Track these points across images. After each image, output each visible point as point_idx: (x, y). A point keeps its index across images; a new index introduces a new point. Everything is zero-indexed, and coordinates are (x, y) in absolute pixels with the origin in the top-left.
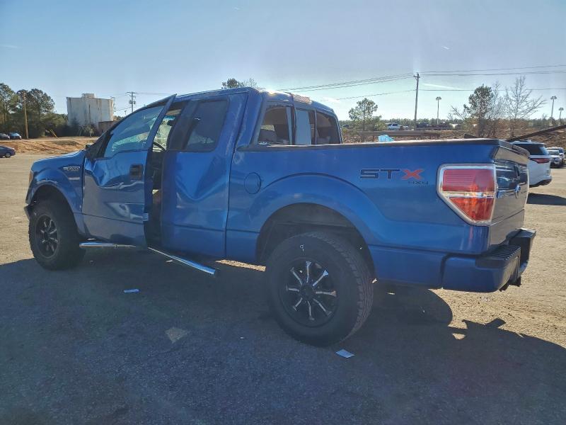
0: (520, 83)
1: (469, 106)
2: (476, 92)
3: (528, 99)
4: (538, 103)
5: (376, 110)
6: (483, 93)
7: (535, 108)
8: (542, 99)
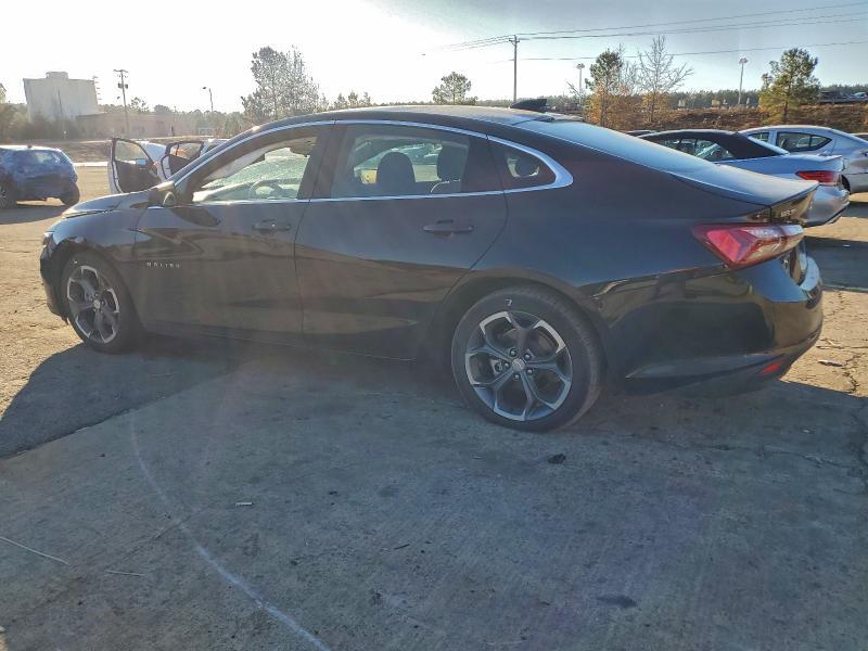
0: (658, 47)
1: (592, 80)
2: (598, 61)
3: (670, 68)
4: (683, 72)
5: (469, 89)
6: (610, 61)
7: (679, 80)
8: (687, 68)
